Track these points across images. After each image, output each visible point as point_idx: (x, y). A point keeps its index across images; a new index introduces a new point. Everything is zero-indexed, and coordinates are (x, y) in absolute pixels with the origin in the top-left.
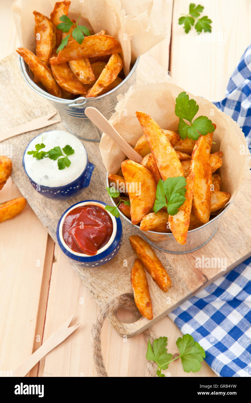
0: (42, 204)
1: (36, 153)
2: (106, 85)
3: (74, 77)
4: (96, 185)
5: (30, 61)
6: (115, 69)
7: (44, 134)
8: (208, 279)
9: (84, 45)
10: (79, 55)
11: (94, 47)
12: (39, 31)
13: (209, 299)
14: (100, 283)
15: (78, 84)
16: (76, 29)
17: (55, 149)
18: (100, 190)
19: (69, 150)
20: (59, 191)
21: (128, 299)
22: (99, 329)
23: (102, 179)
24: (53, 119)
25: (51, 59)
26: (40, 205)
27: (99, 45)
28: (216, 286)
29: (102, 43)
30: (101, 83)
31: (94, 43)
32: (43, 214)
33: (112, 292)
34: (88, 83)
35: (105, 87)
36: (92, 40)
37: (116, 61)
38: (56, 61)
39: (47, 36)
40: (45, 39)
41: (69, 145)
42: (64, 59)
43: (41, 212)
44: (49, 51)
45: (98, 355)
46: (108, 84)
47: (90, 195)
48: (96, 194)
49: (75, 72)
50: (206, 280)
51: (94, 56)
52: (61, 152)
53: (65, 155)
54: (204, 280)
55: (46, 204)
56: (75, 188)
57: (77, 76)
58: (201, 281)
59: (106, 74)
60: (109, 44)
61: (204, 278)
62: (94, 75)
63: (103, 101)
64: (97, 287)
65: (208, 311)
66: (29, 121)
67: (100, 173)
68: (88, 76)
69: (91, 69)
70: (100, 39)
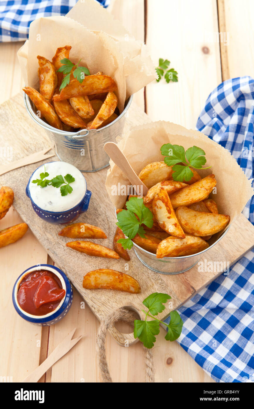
0: (42, 229)
1: (40, 182)
2: (106, 118)
3: (74, 113)
4: (90, 211)
5: (35, 99)
6: (113, 105)
7: (46, 165)
8: (195, 290)
9: (84, 84)
10: (80, 92)
11: (93, 86)
12: (43, 73)
13: (196, 308)
14: (100, 298)
15: (78, 118)
16: (76, 70)
17: (57, 178)
18: (94, 215)
19: (70, 178)
20: (61, 216)
21: (126, 311)
22: (104, 339)
23: (95, 205)
24: (48, 153)
25: (54, 96)
26: (41, 229)
27: (98, 84)
28: (200, 296)
29: (100, 82)
30: (101, 116)
31: (93, 82)
32: (44, 238)
33: (111, 306)
34: (87, 118)
35: (104, 120)
36: (91, 80)
37: (113, 98)
38: (59, 98)
39: (50, 77)
40: (48, 79)
41: (70, 174)
42: (66, 96)
43: (42, 236)
44: (52, 90)
45: (103, 363)
46: (107, 118)
47: (86, 219)
48: (91, 219)
49: (75, 108)
50: (194, 291)
51: (92, 93)
52: (63, 180)
53: (67, 183)
54: (192, 291)
55: (46, 228)
56: (75, 212)
57: (77, 111)
58: (189, 292)
59: (105, 109)
60: (107, 82)
61: (192, 290)
62: (93, 110)
63: (101, 134)
64: (97, 302)
65: (194, 319)
66: (27, 155)
67: (93, 200)
68: (88, 111)
69: (90, 104)
70: (98, 79)
